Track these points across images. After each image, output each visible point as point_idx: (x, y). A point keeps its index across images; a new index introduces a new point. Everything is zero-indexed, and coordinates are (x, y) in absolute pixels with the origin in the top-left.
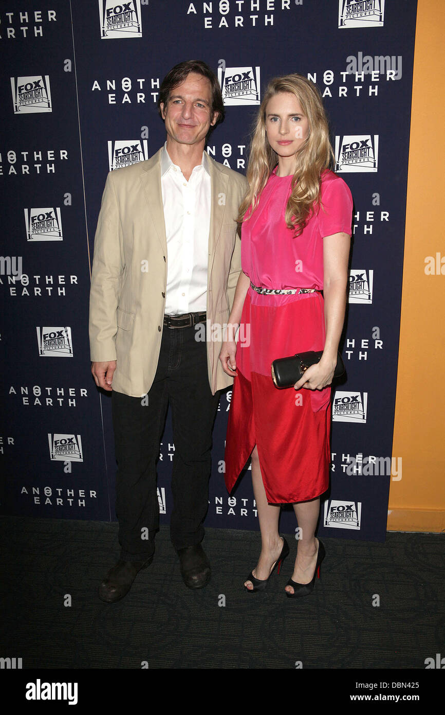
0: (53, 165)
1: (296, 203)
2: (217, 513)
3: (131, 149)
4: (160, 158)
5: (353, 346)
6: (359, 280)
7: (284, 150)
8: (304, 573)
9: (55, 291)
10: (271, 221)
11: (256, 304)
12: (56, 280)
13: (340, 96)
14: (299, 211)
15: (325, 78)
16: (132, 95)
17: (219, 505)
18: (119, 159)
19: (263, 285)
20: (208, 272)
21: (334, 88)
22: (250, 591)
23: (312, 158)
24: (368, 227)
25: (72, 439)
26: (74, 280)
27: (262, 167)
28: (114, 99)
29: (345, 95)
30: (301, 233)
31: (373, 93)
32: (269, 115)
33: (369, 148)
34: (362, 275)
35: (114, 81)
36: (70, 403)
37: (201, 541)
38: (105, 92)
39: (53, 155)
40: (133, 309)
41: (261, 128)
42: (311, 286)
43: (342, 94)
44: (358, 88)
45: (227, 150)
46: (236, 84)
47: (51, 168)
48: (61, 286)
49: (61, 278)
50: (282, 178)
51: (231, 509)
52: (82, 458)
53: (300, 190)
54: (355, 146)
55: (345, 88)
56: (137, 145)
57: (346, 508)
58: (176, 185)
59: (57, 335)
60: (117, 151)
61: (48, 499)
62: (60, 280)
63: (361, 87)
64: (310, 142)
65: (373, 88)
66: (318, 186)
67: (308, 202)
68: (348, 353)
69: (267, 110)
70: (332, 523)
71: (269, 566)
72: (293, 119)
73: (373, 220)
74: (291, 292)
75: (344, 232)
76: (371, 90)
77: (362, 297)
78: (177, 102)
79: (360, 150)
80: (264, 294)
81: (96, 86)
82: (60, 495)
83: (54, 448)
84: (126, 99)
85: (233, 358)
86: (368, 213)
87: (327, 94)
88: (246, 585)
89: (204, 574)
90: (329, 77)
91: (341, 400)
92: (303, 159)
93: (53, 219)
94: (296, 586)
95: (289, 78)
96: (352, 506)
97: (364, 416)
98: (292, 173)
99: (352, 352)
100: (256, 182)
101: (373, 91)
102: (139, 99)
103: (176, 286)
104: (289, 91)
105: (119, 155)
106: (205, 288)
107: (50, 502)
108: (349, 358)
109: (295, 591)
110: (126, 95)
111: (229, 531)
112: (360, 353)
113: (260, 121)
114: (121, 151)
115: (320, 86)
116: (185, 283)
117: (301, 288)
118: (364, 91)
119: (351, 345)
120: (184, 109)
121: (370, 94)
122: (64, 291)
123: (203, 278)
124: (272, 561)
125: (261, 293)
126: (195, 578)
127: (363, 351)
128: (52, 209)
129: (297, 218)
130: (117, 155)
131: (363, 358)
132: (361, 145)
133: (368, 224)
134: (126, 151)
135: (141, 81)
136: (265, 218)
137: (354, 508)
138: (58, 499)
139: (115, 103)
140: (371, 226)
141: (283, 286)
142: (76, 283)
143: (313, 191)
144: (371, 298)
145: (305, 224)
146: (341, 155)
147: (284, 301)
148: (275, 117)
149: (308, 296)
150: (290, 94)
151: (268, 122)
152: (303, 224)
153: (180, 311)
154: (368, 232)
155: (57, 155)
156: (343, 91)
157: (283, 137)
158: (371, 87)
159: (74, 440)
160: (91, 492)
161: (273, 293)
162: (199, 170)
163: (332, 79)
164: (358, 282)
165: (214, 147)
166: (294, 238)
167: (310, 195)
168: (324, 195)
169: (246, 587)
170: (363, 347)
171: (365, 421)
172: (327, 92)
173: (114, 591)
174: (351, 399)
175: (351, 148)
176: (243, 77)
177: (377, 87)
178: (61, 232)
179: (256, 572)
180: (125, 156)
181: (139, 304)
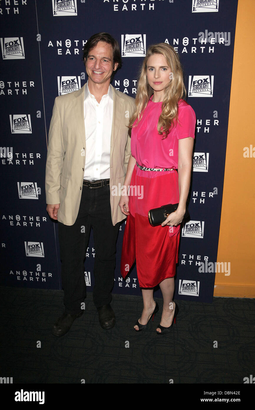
0: (26, 90)
1: (164, 119)
2: (120, 286)
3: (71, 81)
4: (84, 90)
5: (197, 196)
6: (201, 159)
7: (157, 87)
8: (167, 321)
9: (27, 162)
10: (148, 128)
11: (139, 176)
12: (28, 156)
13: (192, 52)
14: (165, 124)
15: (184, 42)
16: (72, 50)
17: (120, 281)
18: (64, 87)
19: (144, 165)
20: (110, 156)
21: (189, 48)
22: (136, 331)
23: (173, 92)
24: (207, 129)
25: (38, 244)
26: (38, 156)
27: (144, 96)
28: (61, 52)
29: (195, 52)
30: (167, 137)
31: (211, 51)
32: (148, 67)
33: (208, 83)
34: (203, 156)
35: (61, 41)
36: (37, 225)
37: (110, 303)
38: (56, 48)
39: (26, 84)
40: (68, 177)
41: (144, 74)
42: (171, 167)
43: (193, 51)
44: (203, 48)
45: (126, 83)
46: (132, 44)
47: (25, 92)
48: (31, 159)
49: (31, 155)
50: (155, 103)
51: (127, 284)
52: (44, 255)
53: (166, 111)
54: (200, 82)
55: (195, 48)
56: (74, 79)
57: (191, 284)
58: (92, 106)
59: (29, 187)
60: (63, 82)
61: (25, 277)
62: (30, 156)
63: (204, 47)
64: (172, 83)
65: (211, 48)
66: (176, 109)
67: (171, 118)
68: (194, 200)
69: (147, 64)
70: (183, 292)
71: (147, 317)
72: (163, 69)
73: (209, 124)
74: (159, 170)
75: (191, 137)
76: (210, 50)
77: (202, 168)
78: (92, 59)
79: (203, 84)
80: (144, 170)
81: (50, 44)
82: (31, 275)
83: (28, 249)
84: (68, 52)
85: (127, 206)
86: (207, 120)
87: (185, 51)
88: (135, 328)
89: (112, 321)
90: (186, 41)
91: (189, 225)
92: (168, 92)
93: (26, 121)
94: (162, 328)
95: (160, 45)
96: (194, 283)
97: (202, 234)
98: (162, 101)
99: (196, 199)
100: (141, 105)
101: (211, 50)
102: (75, 52)
103: (93, 164)
104: (160, 53)
105: (64, 85)
106: (109, 166)
107: (26, 279)
108: (194, 202)
109: (162, 331)
110: (68, 50)
111: (126, 296)
112: (201, 199)
113: (143, 70)
114: (65, 82)
115: (181, 46)
116: (98, 163)
117: (165, 168)
118: (206, 50)
119: (195, 195)
120: (96, 63)
121: (210, 52)
122: (33, 162)
123: (108, 159)
124: (149, 314)
125: (142, 169)
126: (107, 323)
127: (202, 198)
128: (25, 115)
129: (164, 128)
130: (63, 84)
131: (202, 202)
132: (203, 81)
133: (207, 127)
134: (68, 82)
135: (77, 41)
136: (145, 126)
137: (195, 284)
138: (30, 278)
139: (61, 54)
140: (208, 128)
141: (155, 166)
142: (40, 158)
143: (173, 111)
144: (208, 169)
145: (169, 132)
146: (192, 87)
147: (155, 175)
148: (152, 68)
149: (169, 173)
150: (160, 55)
151: (148, 71)
152: (168, 132)
153: (95, 179)
154: (207, 131)
155: (28, 84)
156: (194, 50)
157: (156, 80)
158: (210, 47)
159: (39, 245)
160: (49, 274)
161: (149, 170)
162: (106, 97)
163: (188, 42)
164: (200, 160)
165: (119, 81)
166: (162, 140)
167: (172, 114)
168: (180, 115)
169: (135, 329)
170: (202, 196)
171: (202, 237)
172: (185, 50)
173: (60, 330)
174: (195, 225)
175: (198, 83)
176: (136, 40)
177: (213, 47)
178: (31, 128)
179: (141, 320)
180: (68, 85)
181: (70, 174)
